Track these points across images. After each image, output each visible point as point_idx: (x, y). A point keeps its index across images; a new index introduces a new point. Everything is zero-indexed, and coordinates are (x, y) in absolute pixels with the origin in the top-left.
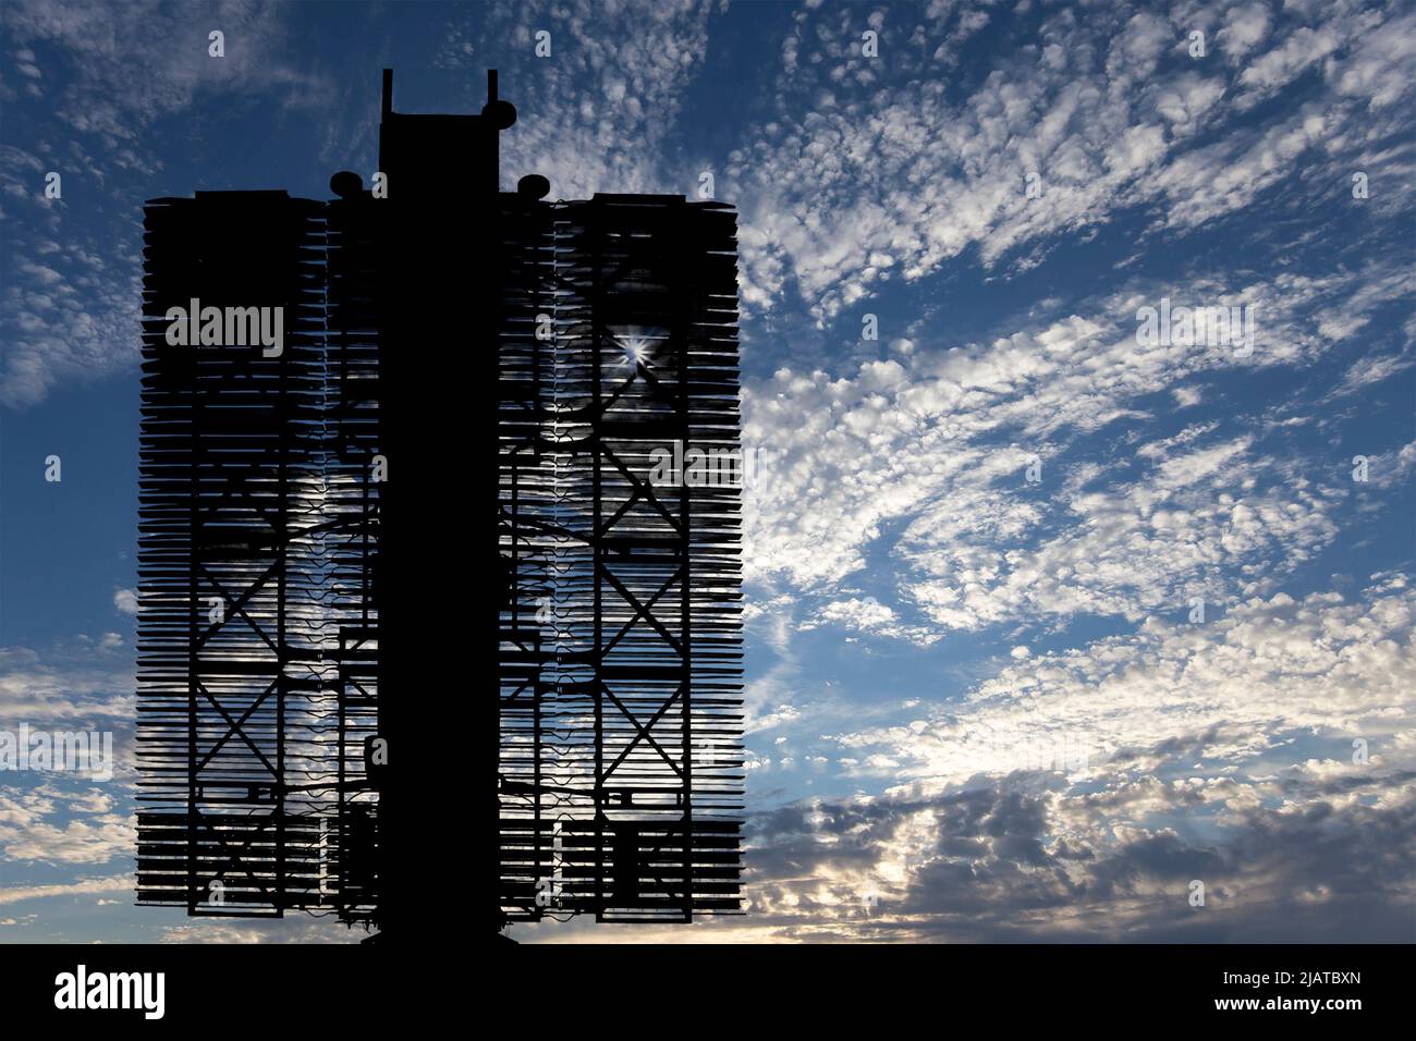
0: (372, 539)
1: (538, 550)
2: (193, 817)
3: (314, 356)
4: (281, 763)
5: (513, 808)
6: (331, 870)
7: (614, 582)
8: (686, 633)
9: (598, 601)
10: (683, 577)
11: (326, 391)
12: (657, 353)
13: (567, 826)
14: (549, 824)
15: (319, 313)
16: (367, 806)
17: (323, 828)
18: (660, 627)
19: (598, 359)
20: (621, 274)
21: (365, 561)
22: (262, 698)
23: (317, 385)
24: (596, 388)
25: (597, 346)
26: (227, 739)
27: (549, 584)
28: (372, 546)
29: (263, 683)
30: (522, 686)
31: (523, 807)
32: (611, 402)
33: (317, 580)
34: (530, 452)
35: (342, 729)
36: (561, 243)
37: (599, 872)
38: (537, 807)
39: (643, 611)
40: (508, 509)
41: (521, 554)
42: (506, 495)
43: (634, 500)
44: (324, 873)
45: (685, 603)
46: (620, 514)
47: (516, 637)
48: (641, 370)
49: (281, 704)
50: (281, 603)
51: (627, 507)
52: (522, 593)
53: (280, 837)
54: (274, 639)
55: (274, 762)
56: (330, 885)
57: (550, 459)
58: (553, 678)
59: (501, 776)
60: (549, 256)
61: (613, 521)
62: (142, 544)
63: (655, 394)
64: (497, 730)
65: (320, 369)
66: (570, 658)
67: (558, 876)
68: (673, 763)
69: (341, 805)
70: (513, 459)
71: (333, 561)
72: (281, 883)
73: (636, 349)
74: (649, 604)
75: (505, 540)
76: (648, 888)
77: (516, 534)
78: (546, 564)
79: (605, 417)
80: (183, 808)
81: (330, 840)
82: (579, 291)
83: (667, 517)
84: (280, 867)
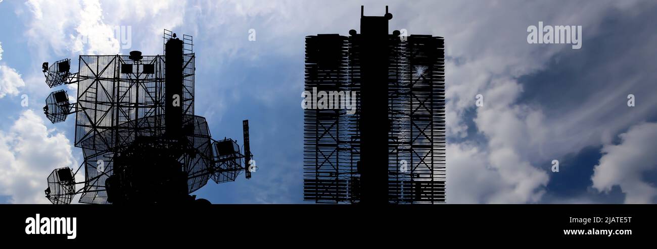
0: (359, 116)
1: (398, 118)
2: (317, 180)
3: (345, 73)
4: (337, 168)
5: (392, 178)
6: (349, 192)
7: (415, 125)
8: (432, 137)
9: (411, 130)
10: (431, 124)
11: (347, 81)
12: (425, 72)
13: (405, 182)
14: (400, 182)
15: (346, 62)
16: (358, 177)
17: (347, 182)
18: (426, 136)
19: (411, 73)
20: (417, 53)
21: (357, 120)
22: (333, 152)
23: (346, 79)
24: (411, 80)
25: (411, 70)
26: (325, 162)
27: (400, 126)
28: (359, 117)
29: (334, 148)
30: (394, 150)
31: (394, 178)
32: (414, 83)
33: (346, 125)
34: (396, 95)
35: (352, 160)
36: (403, 46)
37: (412, 193)
38: (397, 178)
39: (422, 132)
40: (391, 108)
41: (393, 119)
42: (390, 105)
43: (420, 106)
44: (347, 193)
45: (432, 130)
46: (416, 110)
47: (393, 138)
48: (422, 76)
49: (337, 155)
50: (338, 130)
51: (418, 108)
52: (394, 128)
53: (337, 185)
54: (336, 139)
55: (336, 167)
56: (349, 196)
57: (400, 96)
58: (401, 148)
59: (389, 170)
60: (400, 49)
61: (415, 111)
62: (305, 116)
63: (425, 81)
64: (388, 160)
65: (347, 76)
66: (405, 143)
67: (402, 194)
68: (429, 167)
69: (352, 177)
70: (391, 97)
71: (350, 120)
72: (337, 195)
73: (420, 71)
74: (424, 130)
75: (390, 116)
76: (423, 197)
77: (393, 114)
78: (399, 121)
79: (413, 87)
80: (314, 178)
81: (349, 185)
82: (407, 57)
83: (428, 110)
84: (337, 192)
